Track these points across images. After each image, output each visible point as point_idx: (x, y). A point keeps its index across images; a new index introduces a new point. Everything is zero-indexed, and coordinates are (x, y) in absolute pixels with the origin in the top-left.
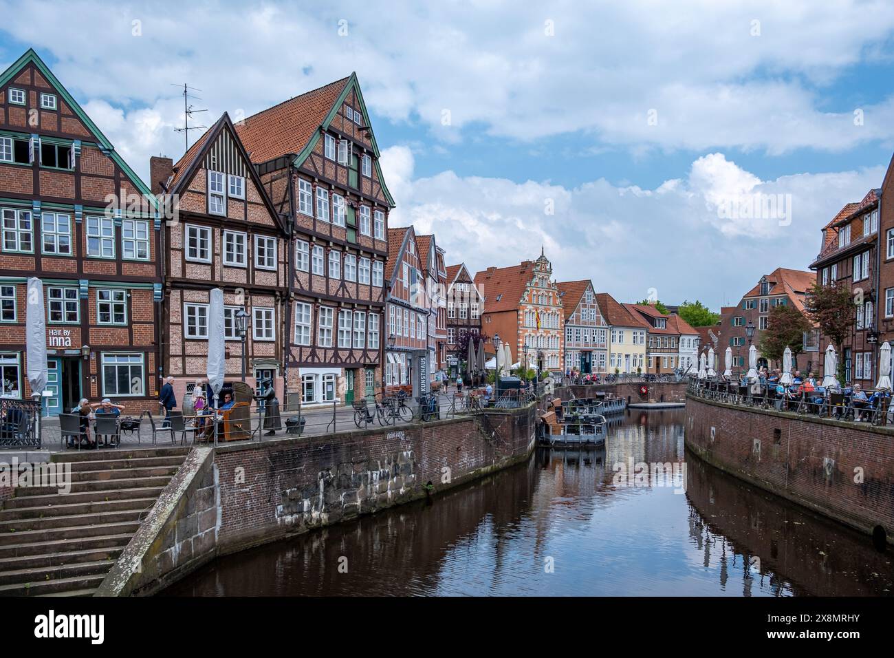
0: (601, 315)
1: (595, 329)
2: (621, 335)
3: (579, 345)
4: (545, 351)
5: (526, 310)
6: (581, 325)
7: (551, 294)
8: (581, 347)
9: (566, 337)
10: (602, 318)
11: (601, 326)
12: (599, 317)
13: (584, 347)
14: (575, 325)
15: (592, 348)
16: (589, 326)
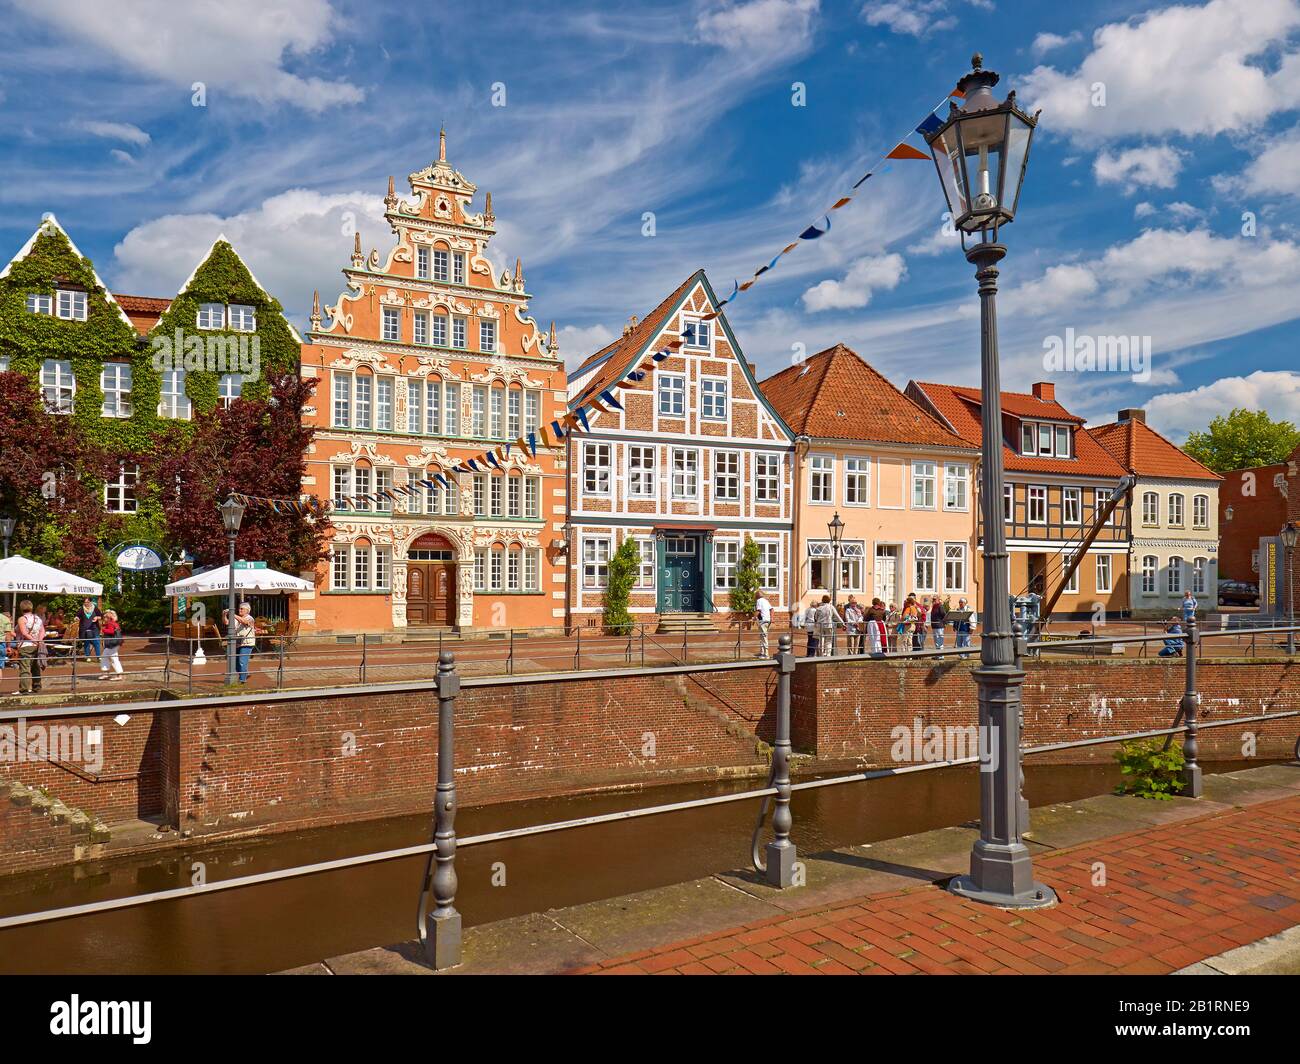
0: (756, 401)
1: (727, 451)
2: (856, 473)
3: (649, 507)
4: (457, 526)
5: (340, 364)
6: (655, 433)
7: (488, 311)
8: (658, 516)
9: (579, 477)
10: (761, 410)
11: (760, 440)
12: (746, 406)
13: (669, 516)
14: (622, 431)
15: (712, 517)
16: (698, 437)
